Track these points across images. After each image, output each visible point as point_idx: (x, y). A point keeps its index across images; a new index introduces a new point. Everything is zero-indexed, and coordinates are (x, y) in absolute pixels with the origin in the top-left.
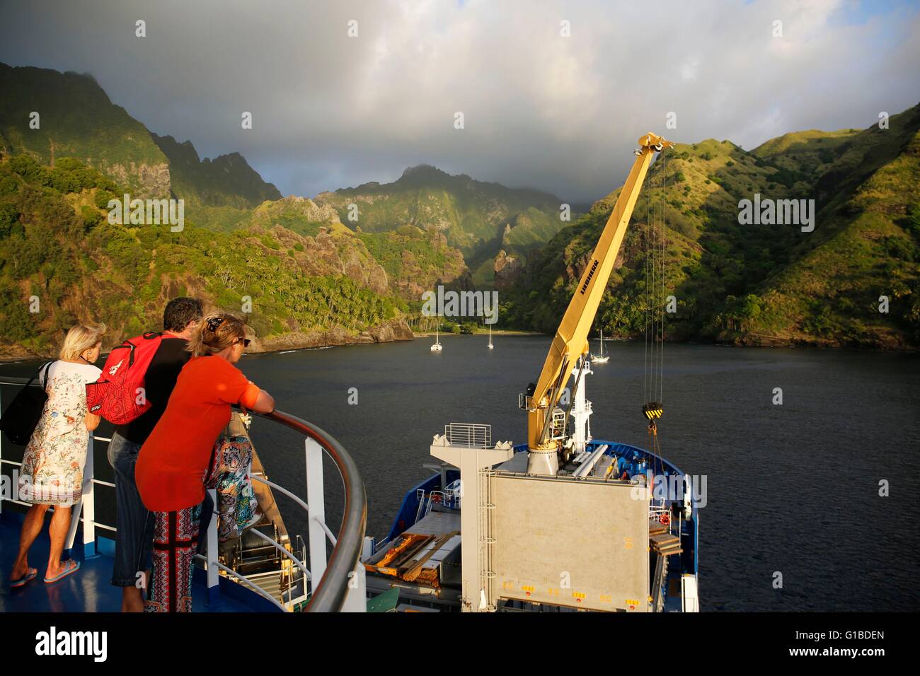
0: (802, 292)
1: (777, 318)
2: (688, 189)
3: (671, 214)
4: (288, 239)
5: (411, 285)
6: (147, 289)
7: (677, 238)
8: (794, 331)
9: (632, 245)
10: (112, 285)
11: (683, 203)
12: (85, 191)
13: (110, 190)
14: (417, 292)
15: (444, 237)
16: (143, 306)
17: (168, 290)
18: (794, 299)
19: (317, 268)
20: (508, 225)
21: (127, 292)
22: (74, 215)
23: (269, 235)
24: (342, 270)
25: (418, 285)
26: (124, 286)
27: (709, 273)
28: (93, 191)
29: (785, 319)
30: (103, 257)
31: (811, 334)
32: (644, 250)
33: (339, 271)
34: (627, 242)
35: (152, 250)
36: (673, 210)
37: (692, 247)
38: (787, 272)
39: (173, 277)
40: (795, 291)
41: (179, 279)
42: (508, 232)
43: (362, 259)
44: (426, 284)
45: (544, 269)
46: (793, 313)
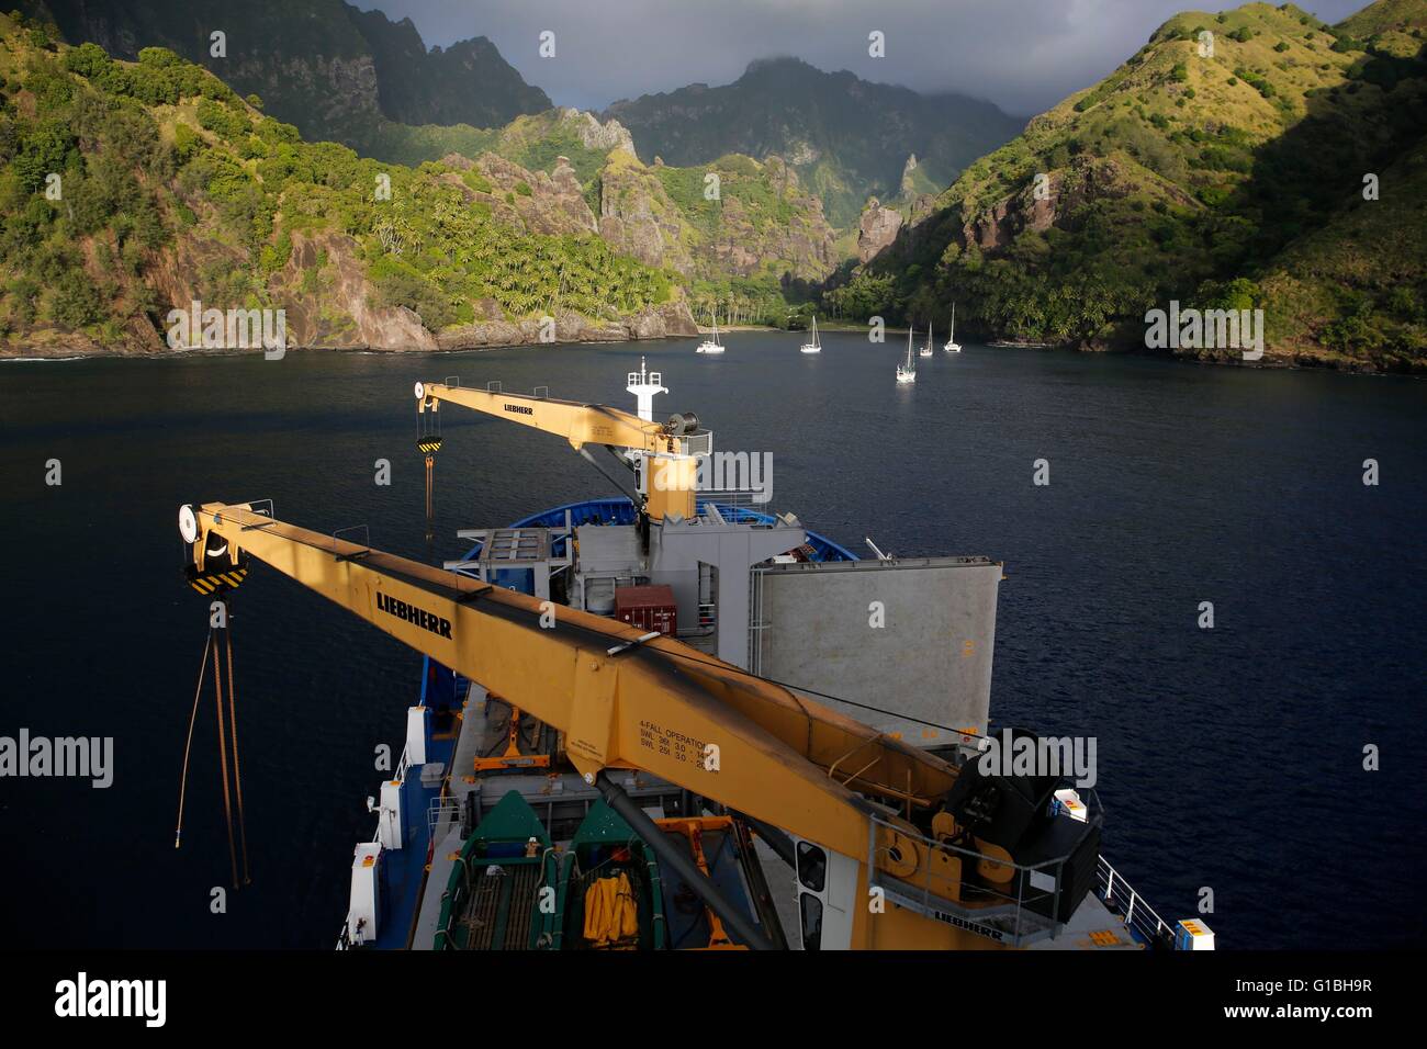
0: (1331, 276)
1: (1277, 320)
2: (1189, 94)
3: (1144, 137)
4: (506, 176)
5: (735, 250)
6: (269, 254)
7: (1146, 179)
8: (1303, 342)
9: (1070, 190)
10: (220, 246)
11: (1173, 119)
12: (183, 100)
13: (222, 100)
14: (744, 262)
15: (794, 175)
16: (264, 280)
17: (301, 255)
18: (1314, 289)
19: (552, 223)
20: (913, 157)
21: (241, 258)
22: (157, 139)
23: (476, 171)
24: (592, 225)
25: (747, 251)
26: (236, 247)
27: (1192, 240)
28: (196, 101)
29: (1293, 321)
30: (205, 205)
31: (1330, 348)
32: (1088, 200)
33: (586, 227)
34: (1064, 186)
35: (279, 193)
36: (1152, 130)
37: (1173, 194)
38: (1313, 240)
39: (309, 234)
40: (1318, 275)
41: (318, 237)
42: (912, 168)
43: (654, 208)
44: (760, 250)
45: (937, 229)
46: (1307, 312)
